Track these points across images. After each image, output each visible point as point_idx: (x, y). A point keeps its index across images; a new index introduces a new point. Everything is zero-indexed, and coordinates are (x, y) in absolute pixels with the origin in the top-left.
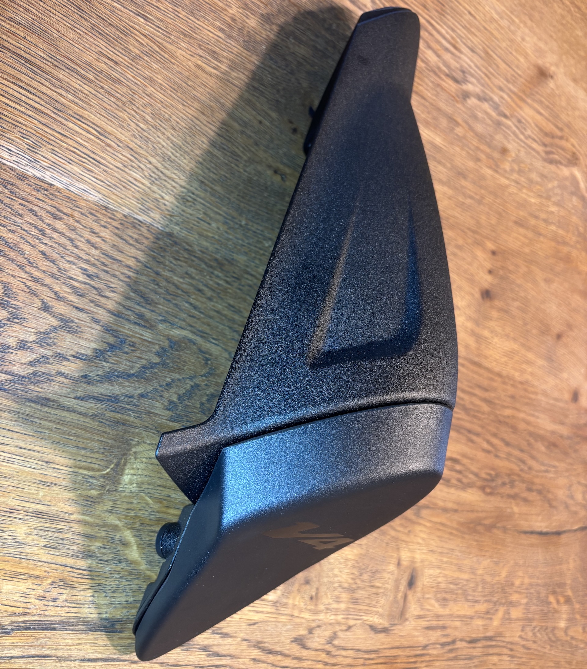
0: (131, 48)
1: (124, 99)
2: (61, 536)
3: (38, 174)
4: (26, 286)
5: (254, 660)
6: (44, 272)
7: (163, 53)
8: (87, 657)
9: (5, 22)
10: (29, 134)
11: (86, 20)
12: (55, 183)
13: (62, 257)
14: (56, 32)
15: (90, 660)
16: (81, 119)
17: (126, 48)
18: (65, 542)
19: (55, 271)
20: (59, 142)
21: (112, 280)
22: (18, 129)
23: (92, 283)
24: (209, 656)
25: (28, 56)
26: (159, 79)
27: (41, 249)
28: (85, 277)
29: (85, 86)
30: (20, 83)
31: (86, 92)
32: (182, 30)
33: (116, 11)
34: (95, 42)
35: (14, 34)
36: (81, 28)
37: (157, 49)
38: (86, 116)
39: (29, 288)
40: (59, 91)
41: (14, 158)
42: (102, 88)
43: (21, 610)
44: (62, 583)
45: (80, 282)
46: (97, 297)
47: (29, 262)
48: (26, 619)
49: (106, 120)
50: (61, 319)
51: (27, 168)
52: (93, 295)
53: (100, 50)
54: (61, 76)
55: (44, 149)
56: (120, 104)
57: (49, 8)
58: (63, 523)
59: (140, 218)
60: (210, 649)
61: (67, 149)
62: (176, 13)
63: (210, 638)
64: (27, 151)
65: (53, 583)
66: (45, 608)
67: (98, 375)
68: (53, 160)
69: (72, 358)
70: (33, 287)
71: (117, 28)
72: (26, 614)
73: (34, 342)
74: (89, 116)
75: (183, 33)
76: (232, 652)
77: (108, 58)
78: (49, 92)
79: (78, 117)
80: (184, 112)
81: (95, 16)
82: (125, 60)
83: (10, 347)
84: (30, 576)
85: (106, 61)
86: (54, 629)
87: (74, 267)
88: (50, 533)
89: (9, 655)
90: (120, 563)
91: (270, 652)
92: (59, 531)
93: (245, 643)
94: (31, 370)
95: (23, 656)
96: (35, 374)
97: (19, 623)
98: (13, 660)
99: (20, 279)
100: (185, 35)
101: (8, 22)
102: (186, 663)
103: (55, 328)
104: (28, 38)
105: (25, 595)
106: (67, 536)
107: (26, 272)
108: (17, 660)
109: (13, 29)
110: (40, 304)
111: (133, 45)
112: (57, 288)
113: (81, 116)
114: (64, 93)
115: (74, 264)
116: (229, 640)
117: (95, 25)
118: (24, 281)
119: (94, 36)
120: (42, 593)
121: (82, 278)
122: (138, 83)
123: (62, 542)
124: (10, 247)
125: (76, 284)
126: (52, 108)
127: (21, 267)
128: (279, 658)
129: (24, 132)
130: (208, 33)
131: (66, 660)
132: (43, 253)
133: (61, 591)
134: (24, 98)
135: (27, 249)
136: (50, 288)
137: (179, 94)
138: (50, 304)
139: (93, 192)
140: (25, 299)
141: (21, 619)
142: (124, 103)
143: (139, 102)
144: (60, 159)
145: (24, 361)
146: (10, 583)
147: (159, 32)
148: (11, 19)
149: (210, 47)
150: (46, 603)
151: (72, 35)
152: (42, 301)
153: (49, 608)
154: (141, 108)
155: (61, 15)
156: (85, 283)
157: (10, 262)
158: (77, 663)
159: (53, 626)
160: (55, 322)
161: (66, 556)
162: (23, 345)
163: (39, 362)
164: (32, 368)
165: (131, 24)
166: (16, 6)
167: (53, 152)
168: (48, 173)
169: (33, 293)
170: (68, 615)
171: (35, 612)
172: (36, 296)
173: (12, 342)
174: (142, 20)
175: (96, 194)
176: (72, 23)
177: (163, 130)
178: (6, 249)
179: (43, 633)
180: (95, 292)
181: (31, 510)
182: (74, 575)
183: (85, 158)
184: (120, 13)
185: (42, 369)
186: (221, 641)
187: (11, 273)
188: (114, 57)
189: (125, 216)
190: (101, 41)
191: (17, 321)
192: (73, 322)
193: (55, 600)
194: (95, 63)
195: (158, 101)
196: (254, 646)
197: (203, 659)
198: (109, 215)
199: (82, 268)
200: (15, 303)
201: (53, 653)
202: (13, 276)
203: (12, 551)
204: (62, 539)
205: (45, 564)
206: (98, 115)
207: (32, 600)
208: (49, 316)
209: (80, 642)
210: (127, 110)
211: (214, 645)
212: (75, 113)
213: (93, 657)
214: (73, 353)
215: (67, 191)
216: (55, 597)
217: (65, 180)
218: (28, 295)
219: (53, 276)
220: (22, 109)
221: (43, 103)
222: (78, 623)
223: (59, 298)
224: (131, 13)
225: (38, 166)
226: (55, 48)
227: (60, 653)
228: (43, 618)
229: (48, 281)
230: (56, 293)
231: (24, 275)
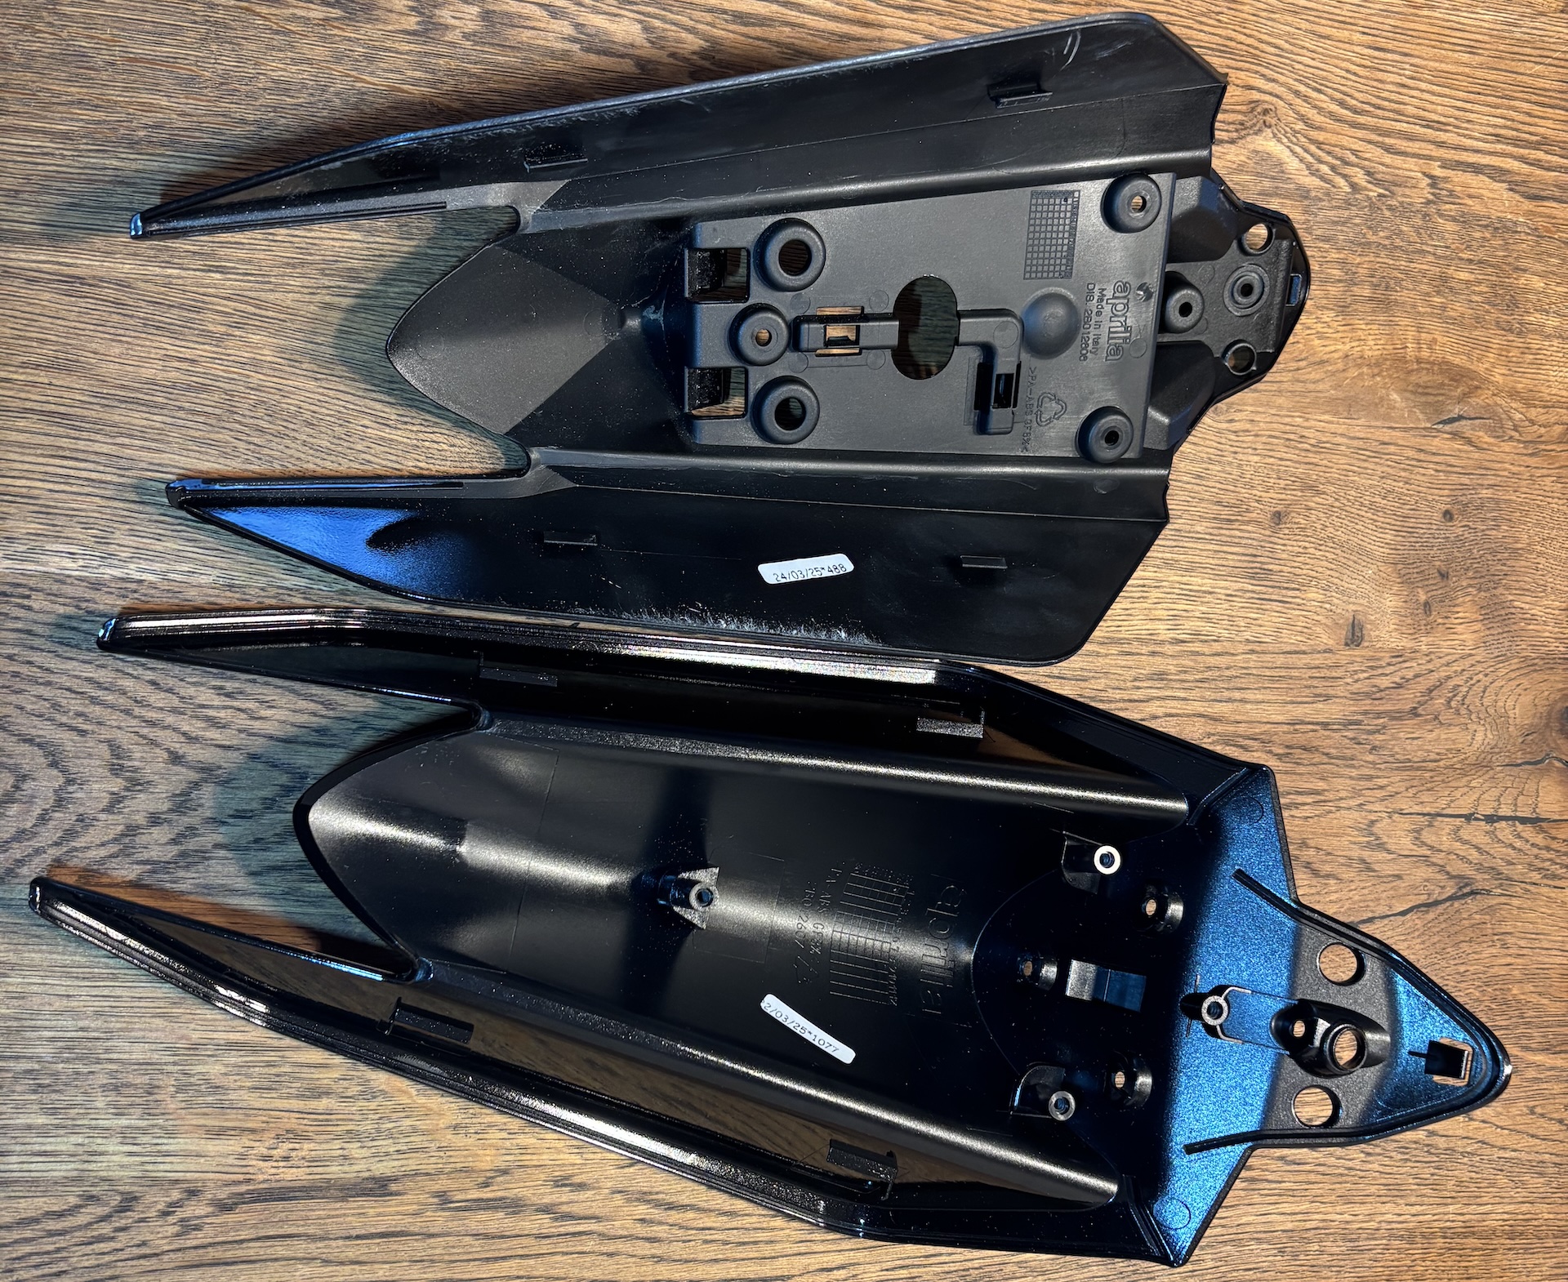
0: (211, 328)
1: (217, 411)
2: (274, 1071)
3: (117, 573)
4: (141, 736)
5: (642, 1220)
6: (161, 709)
7: (263, 313)
8: (354, 1233)
9: (16, 372)
10: (92, 520)
11: (132, 316)
12: (144, 577)
13: (182, 680)
14: (92, 355)
15: (358, 1237)
16: (160, 469)
17: (203, 331)
18: (283, 1079)
19: (176, 702)
20: (136, 515)
21: (265, 691)
22: (76, 519)
23: (236, 704)
24: (556, 1219)
25: (62, 409)
26: (268, 355)
27: (148, 678)
28: (223, 698)
29: (155, 418)
30: (61, 453)
31: (158, 425)
32: (285, 260)
33: (174, 281)
34: (154, 345)
35: (34, 384)
36: (128, 333)
37: (253, 310)
38: (167, 462)
39: (144, 737)
40: (119, 440)
41: (81, 563)
42: (181, 408)
43: (241, 1177)
44: (291, 1136)
45: (218, 708)
46: (249, 722)
47: (136, 701)
48: (251, 1187)
49: (197, 455)
50: (202, 769)
51: (101, 571)
52: (242, 721)
53: (164, 352)
54: (117, 418)
55: (118, 534)
56: (213, 422)
57: (74, 324)
58: (273, 1054)
59: (287, 584)
60: (556, 1209)
61: (150, 521)
62: (271, 237)
63: (552, 1193)
64: (96, 546)
65: (278, 1137)
66: (274, 1171)
67: (276, 835)
68: (134, 545)
69: (231, 820)
70: (151, 736)
71: (181, 307)
72: (248, 1181)
73: (171, 811)
74: (170, 459)
75: (288, 264)
76: (597, 1212)
77: (180, 360)
78: (105, 449)
79: (156, 468)
80: (321, 390)
81: (143, 304)
82: (205, 351)
83: (138, 827)
84: (244, 1130)
85: (176, 364)
86: (295, 1198)
87: (202, 689)
88: (257, 1069)
89: (238, 1238)
90: (374, 1097)
91: (671, 1207)
92: (269, 1064)
93: (618, 1196)
94: (174, 850)
95: (258, 1239)
96: (183, 854)
97: (242, 1194)
98: (244, 1245)
99: (130, 729)
100: (294, 266)
101: (21, 370)
102: (516, 1232)
103: (196, 784)
104: (54, 381)
105: (242, 1156)
106: (283, 1069)
107: (135, 717)
108: (251, 1244)
109: (30, 378)
110: (166, 755)
111: (214, 322)
112: (186, 728)
113: (159, 465)
114: (127, 441)
115: (202, 684)
116: (589, 1194)
117: (147, 319)
118: (136, 729)
119: (150, 337)
120: (265, 1152)
121: (217, 701)
122: (235, 376)
123: (277, 1079)
124: (106, 689)
125: (211, 713)
126: (114, 471)
127: (127, 712)
128: (691, 1215)
129: (85, 520)
130: (332, 243)
131: (322, 1239)
132: (153, 683)
133: (291, 1146)
134: (72, 472)
135: (128, 683)
136: (174, 730)
137: (304, 366)
138: (181, 752)
139: (204, 570)
140: (144, 755)
141: (243, 1188)
142: (219, 418)
143: (243, 407)
144: (144, 540)
145: (164, 840)
146: (218, 1142)
147: (250, 281)
148: (24, 365)
149: (340, 265)
150: (275, 1164)
151: (117, 349)
152: (168, 750)
153: (281, 1170)
154: (247, 413)
155: (92, 327)
156: (225, 707)
157: (109, 710)
158: (340, 1242)
159: (291, 1195)
160: (194, 776)
161: (288, 1098)
162: (155, 820)
163: (185, 837)
164: (176, 847)
165: (202, 290)
166: (26, 343)
167: (133, 533)
168: (132, 566)
169: (153, 743)
170: (311, 1177)
171: (261, 1177)
172: (158, 745)
173: (140, 819)
174: (218, 276)
175: (209, 571)
176: (112, 331)
177: (292, 434)
178: (100, 693)
179: (280, 1205)
180: (244, 716)
181: (222, 1042)
182: (305, 1122)
183: (180, 524)
184: (180, 281)
185: (192, 844)
186: (574, 1196)
187: (115, 724)
188: (188, 354)
189: (262, 589)
190: (163, 339)
191: (140, 788)
192: (220, 767)
193: (286, 1158)
194: (161, 375)
195: (273, 391)
196: (638, 1200)
197: (546, 1226)
198: (237, 596)
199: (214, 688)
200: (130, 764)
201: (301, 1230)
202: (119, 728)
203: (210, 1099)
204: (278, 1076)
205: (261, 1112)
206: (185, 453)
207: (254, 1163)
208: (184, 770)
209: (337, 1212)
210: (227, 425)
211: (562, 1203)
212: (151, 464)
213: (363, 1232)
214: (231, 813)
215: (166, 583)
216: (285, 1154)
217: (157, 566)
218: (146, 748)
219: (174, 711)
220: (74, 489)
221: (101, 468)
222: (328, 1188)
223: (190, 739)
224: (198, 273)
225: (116, 562)
226: (98, 380)
227: (311, 1230)
228: (274, 1185)
229: (170, 719)
230: (184, 734)
231: (134, 722)
